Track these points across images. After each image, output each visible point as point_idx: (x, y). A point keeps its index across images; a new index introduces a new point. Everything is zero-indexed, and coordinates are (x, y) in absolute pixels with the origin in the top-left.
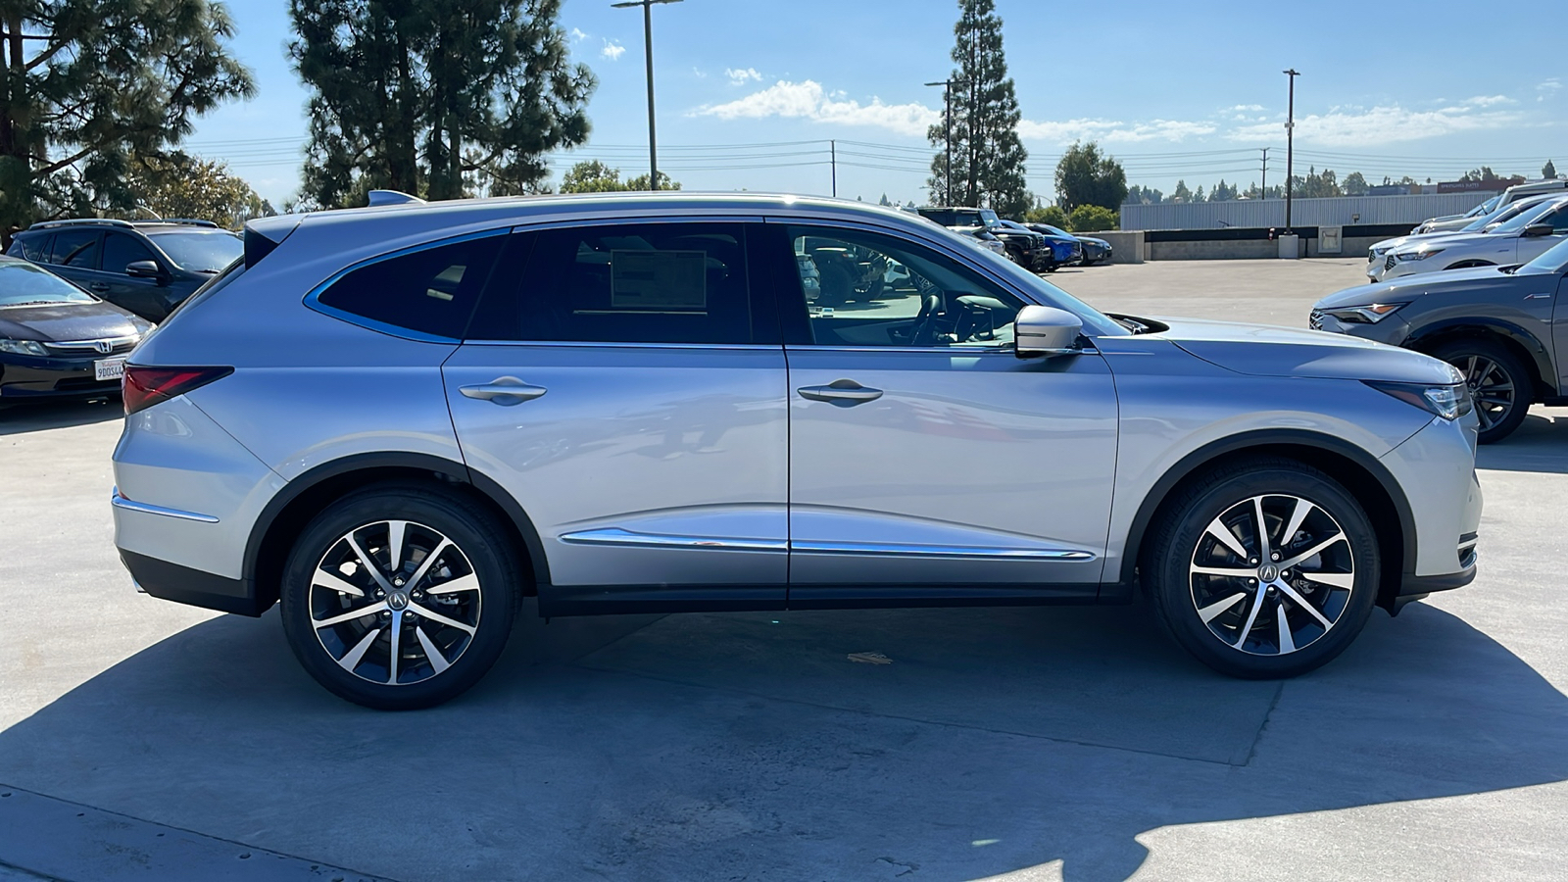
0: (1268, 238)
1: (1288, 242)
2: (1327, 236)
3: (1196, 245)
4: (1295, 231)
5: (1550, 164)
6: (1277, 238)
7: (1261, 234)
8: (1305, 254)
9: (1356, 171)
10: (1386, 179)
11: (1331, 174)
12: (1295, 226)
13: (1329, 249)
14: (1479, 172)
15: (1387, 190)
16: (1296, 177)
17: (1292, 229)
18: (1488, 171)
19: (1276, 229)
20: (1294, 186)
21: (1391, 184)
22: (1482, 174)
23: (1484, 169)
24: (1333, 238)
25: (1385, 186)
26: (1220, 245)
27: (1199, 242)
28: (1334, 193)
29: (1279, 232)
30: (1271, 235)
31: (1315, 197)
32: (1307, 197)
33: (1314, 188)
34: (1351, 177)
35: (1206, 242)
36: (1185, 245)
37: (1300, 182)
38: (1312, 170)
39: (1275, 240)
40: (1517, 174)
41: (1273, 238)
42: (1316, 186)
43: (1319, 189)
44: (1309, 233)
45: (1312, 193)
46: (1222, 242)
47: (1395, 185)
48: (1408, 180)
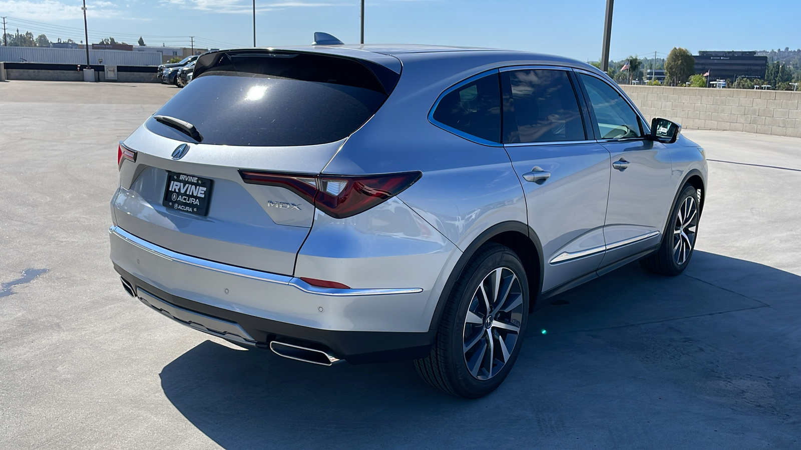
0: (77, 70)
1: (89, 73)
2: (109, 71)
3: (34, 72)
4: (92, 67)
5: (141, 39)
6: (83, 70)
7: (73, 67)
8: (98, 80)
9: (43, 34)
10: (59, 39)
11: (30, 34)
12: (92, 65)
13: (111, 77)
14: (108, 40)
15: (59, 45)
16: (8, 34)
17: (90, 66)
18: (112, 40)
19: (81, 65)
20: (8, 39)
21: (62, 42)
22: (110, 41)
23: (111, 38)
24: (113, 72)
25: (58, 43)
26: (49, 73)
27: (36, 71)
28: (33, 45)
29: (83, 67)
30: (78, 68)
31: (23, 46)
32: (18, 46)
33: (22, 42)
34: (41, 37)
35: (40, 71)
36: (28, 72)
37: (11, 37)
38: (18, 31)
39: (81, 72)
40: (124, 42)
41: (80, 70)
42: (23, 40)
43: (25, 42)
44: (99, 69)
45: (21, 44)
46: (50, 71)
47: (64, 43)
48: (71, 41)
